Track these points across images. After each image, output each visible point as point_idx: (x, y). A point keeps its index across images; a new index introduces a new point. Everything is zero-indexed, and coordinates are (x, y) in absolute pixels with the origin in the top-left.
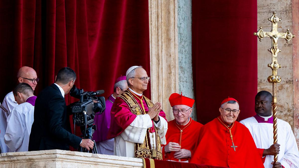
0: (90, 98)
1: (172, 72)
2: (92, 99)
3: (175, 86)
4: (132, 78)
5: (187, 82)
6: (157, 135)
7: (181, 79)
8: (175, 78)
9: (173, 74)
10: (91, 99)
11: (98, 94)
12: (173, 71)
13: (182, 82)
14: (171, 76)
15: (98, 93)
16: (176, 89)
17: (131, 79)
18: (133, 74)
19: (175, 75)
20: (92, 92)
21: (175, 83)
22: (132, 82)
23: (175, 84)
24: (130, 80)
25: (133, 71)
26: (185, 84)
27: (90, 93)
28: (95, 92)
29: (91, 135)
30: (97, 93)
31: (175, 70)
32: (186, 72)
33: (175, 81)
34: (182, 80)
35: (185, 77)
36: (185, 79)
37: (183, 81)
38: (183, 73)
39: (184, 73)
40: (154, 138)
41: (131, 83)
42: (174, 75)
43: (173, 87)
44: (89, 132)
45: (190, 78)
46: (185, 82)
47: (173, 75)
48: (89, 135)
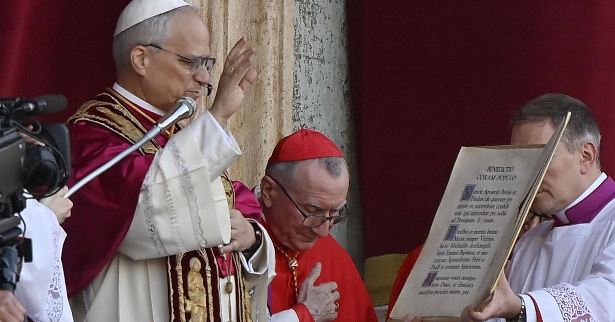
0: (11, 122)
1: (269, 17)
2: (17, 130)
3: (281, 75)
4: (151, 45)
5: (323, 61)
6: (242, 286)
7: (301, 49)
8: (281, 42)
9: (270, 24)
10: (13, 129)
11: (41, 109)
12: (272, 13)
13: (303, 59)
14: (266, 32)
15: (42, 103)
16: (281, 90)
17: (141, 47)
18: (160, 29)
19: (281, 31)
20: (18, 100)
21: (281, 65)
22: (146, 61)
23: (280, 68)
24: (139, 53)
25: (165, 18)
26: (316, 68)
27: (10, 104)
28: (30, 102)
29: (11, 279)
30: (40, 104)
31: (282, 11)
32: (319, 17)
33: (281, 57)
34: (302, 53)
35: (315, 38)
36: (317, 46)
37: (307, 57)
38: (308, 22)
39: (314, 22)
40: (231, 294)
41: (140, 67)
42: (274, 29)
43: (271, 81)
44: (5, 265)
45: (337, 42)
46: (315, 62)
47: (271, 31)
48: (6, 276)
